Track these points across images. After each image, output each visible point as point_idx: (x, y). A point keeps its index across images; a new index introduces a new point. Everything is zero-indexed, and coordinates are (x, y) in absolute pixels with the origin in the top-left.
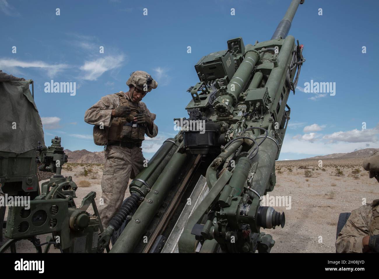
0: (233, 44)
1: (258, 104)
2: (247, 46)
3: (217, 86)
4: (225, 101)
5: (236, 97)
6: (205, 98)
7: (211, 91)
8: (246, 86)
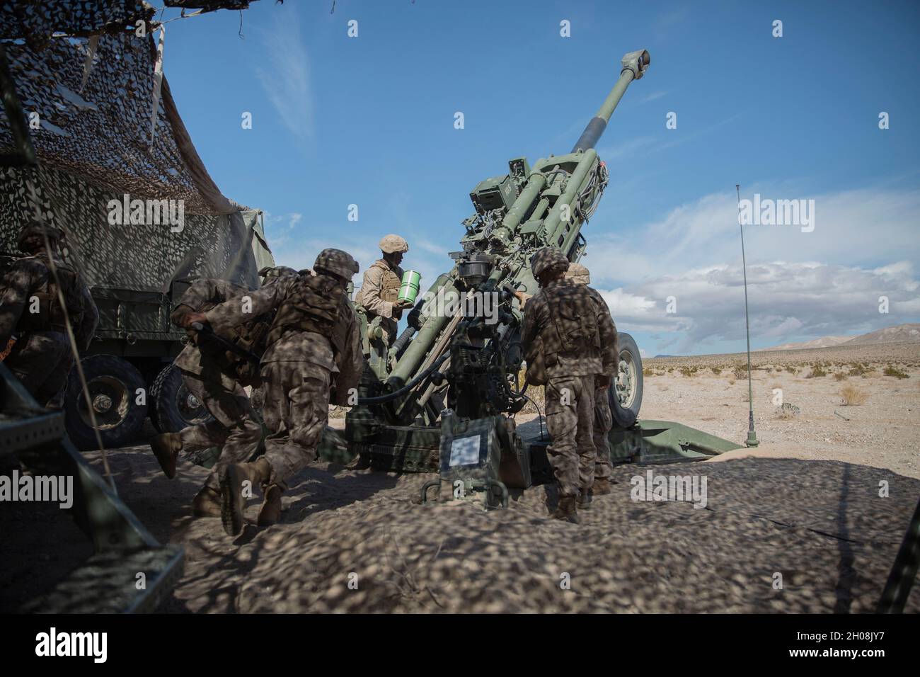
0: (515, 165)
1: (532, 236)
2: (534, 167)
3: (495, 217)
4: (501, 234)
5: (513, 230)
6: (481, 231)
7: (488, 223)
8: (527, 216)
